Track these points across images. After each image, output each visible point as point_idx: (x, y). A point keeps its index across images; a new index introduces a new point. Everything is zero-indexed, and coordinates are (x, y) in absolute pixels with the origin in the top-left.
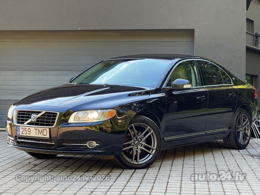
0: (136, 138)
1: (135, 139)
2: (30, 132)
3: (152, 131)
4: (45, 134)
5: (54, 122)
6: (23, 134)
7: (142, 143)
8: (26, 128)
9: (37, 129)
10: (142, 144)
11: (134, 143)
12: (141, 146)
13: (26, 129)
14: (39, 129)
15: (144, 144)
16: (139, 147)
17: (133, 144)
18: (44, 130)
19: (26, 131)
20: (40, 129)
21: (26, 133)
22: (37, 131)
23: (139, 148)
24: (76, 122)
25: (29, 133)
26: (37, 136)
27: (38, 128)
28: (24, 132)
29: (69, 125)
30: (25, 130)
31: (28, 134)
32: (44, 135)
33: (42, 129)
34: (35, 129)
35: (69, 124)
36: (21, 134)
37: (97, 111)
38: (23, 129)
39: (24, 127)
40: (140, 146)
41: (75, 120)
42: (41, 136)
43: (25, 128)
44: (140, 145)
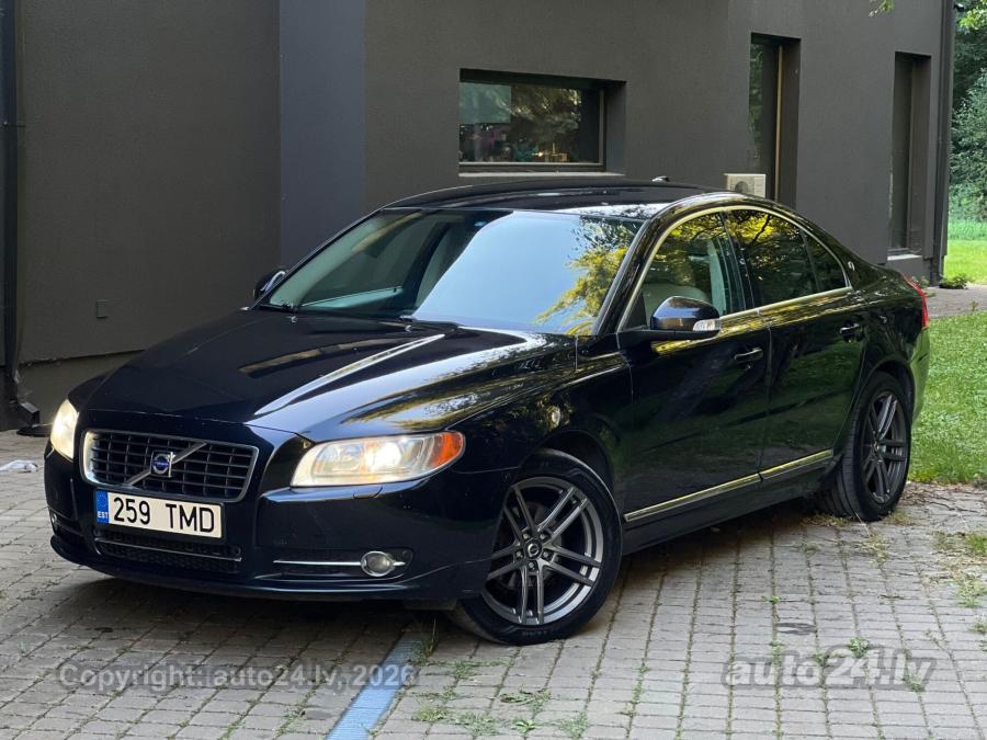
0: (529, 532)
1: (526, 537)
2: (147, 514)
3: (585, 501)
4: (207, 525)
5: (241, 483)
6: (122, 520)
7: (553, 549)
8: (133, 501)
9: (175, 506)
10: (551, 552)
11: (521, 550)
12: (548, 559)
13: (130, 504)
14: (181, 507)
15: (558, 549)
16: (541, 562)
17: (519, 554)
18: (202, 509)
19: (132, 511)
20: (188, 507)
21: (132, 518)
22: (176, 512)
23: (540, 568)
24: (317, 482)
25: (145, 519)
26: (176, 529)
27: (178, 503)
28: (125, 514)
29: (296, 493)
30: (129, 508)
31: (138, 520)
32: (202, 530)
33: (195, 509)
34: (167, 505)
35: (296, 490)
36: (112, 521)
37: (396, 442)
38: (118, 502)
39: (124, 497)
40: (544, 559)
41: (316, 473)
42: (189, 530)
43: (128, 501)
44: (546, 555)
